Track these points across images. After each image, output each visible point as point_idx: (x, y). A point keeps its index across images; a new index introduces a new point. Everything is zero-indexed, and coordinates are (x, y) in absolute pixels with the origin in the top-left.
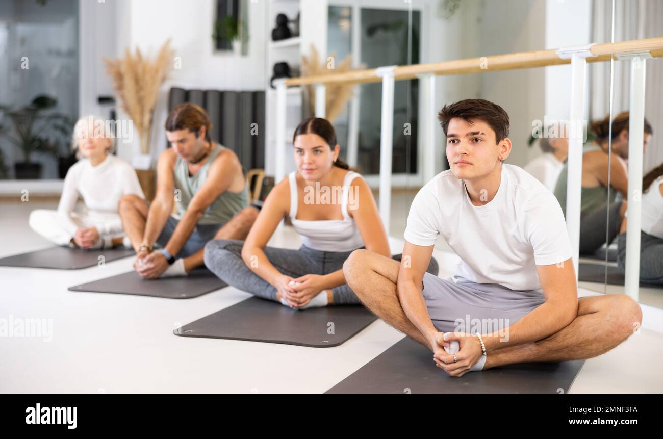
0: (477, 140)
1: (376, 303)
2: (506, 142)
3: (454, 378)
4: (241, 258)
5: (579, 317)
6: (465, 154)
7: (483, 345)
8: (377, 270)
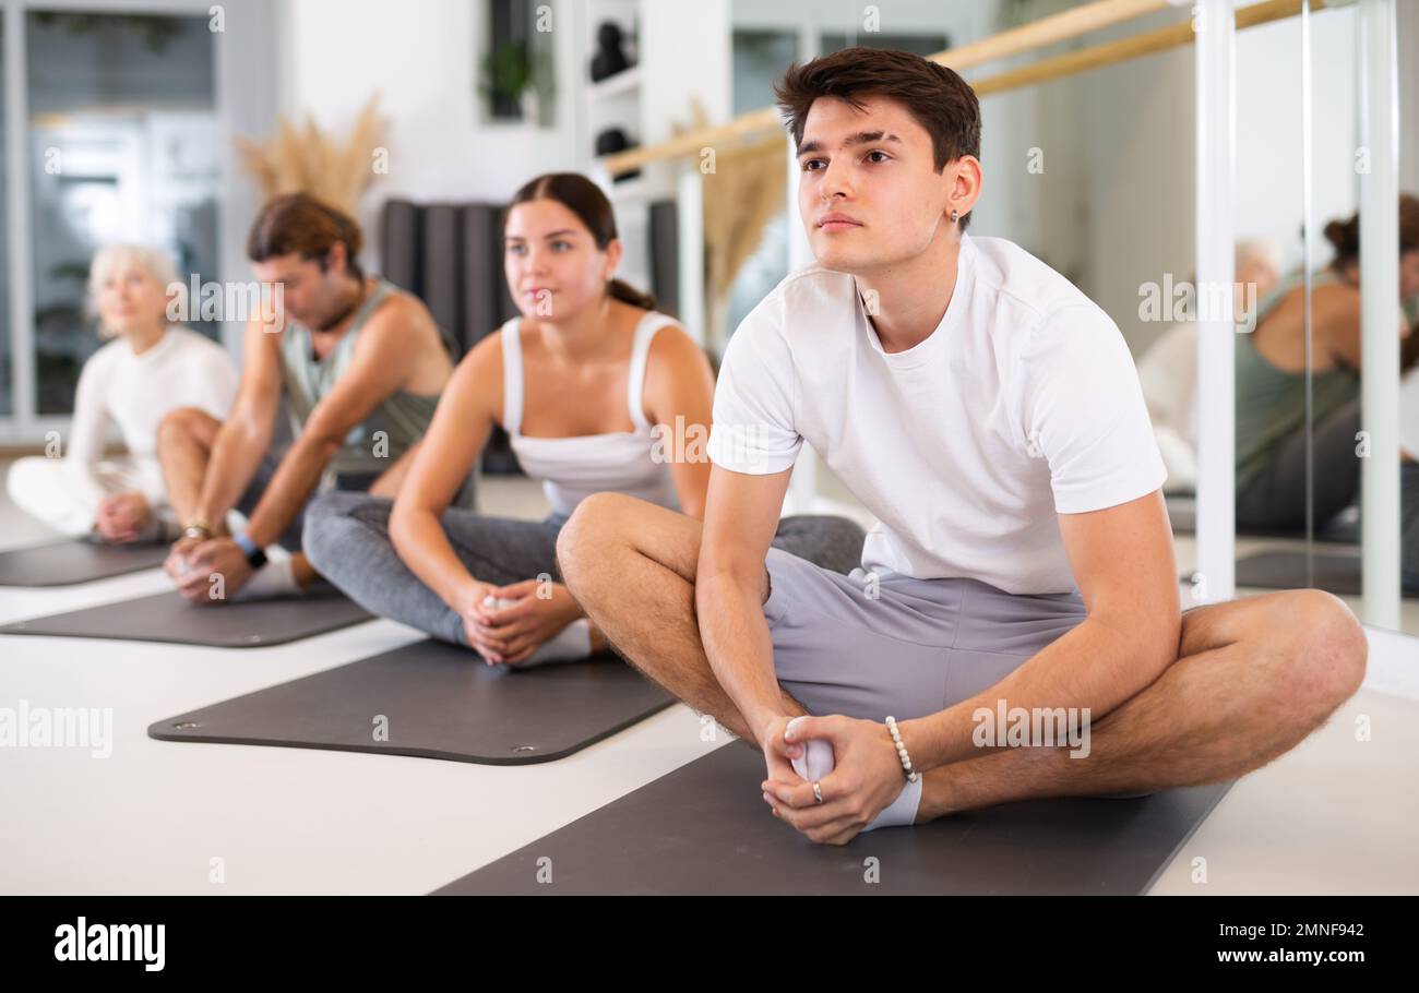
0: (876, 156)
1: (636, 635)
2: (967, 167)
3: (823, 848)
4: (386, 537)
5: (1183, 660)
6: (843, 195)
7: (903, 753)
8: (644, 546)
